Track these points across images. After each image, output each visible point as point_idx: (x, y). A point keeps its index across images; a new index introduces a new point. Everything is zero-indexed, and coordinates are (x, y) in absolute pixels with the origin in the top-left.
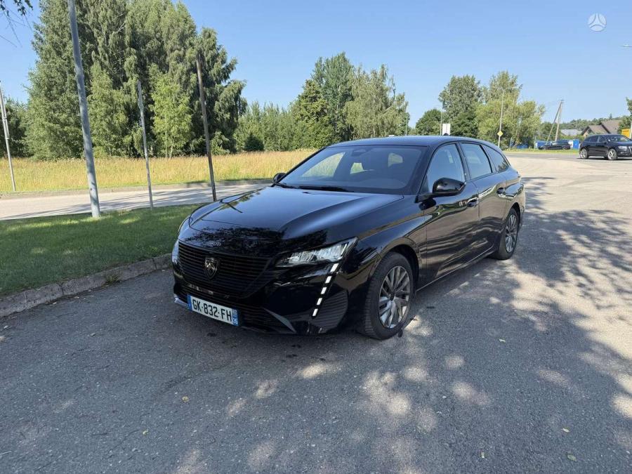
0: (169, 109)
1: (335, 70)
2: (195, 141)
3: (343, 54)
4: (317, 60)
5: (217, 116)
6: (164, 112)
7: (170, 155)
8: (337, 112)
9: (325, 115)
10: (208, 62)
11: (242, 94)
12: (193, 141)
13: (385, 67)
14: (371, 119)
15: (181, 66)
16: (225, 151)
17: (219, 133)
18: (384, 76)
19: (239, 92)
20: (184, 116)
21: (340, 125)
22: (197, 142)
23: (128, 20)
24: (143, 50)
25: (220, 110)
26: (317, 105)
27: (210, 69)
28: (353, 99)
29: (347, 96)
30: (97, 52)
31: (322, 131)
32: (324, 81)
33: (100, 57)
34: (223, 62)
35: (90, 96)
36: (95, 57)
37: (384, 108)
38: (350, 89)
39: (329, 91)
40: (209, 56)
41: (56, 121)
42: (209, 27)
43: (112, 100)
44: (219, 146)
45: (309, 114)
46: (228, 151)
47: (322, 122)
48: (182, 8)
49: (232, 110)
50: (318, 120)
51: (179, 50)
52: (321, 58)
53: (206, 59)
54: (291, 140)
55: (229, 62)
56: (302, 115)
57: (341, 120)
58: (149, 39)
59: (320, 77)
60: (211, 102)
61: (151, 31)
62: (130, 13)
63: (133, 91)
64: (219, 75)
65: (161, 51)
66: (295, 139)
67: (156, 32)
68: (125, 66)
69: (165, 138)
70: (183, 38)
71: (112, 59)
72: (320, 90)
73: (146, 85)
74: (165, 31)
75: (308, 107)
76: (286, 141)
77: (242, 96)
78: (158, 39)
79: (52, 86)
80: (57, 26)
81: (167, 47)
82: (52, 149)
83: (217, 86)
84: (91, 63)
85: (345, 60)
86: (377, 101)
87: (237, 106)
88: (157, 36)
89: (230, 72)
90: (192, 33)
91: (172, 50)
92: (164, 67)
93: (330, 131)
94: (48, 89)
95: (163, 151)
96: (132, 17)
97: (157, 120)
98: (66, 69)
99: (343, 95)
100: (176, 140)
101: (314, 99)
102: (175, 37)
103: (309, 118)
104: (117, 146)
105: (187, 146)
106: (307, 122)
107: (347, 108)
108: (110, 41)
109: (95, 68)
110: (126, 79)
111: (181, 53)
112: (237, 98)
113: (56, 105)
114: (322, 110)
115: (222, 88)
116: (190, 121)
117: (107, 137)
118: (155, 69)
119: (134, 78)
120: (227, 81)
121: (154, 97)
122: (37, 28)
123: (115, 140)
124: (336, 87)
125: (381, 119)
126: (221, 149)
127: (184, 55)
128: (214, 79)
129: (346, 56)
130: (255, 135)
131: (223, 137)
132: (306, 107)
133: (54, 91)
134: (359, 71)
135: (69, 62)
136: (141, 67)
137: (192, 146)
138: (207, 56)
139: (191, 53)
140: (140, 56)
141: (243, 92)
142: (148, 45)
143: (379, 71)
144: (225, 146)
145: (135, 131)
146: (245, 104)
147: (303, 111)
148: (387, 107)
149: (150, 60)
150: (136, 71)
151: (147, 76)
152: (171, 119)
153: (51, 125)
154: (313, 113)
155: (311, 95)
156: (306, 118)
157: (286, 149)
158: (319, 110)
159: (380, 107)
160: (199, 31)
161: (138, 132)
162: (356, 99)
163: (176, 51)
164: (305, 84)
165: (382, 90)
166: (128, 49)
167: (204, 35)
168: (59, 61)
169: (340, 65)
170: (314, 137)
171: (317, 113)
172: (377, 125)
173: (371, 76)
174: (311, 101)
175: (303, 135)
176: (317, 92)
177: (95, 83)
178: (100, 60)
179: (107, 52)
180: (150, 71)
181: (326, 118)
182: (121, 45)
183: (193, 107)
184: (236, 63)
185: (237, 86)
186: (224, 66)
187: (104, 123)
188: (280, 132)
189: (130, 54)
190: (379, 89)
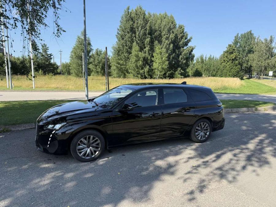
0: (159, 59)
1: (245, 39)
2: (169, 72)
3: (251, 31)
4: (236, 35)
5: (180, 61)
6: (157, 61)
7: (157, 78)
8: (244, 59)
9: (237, 60)
10: (179, 39)
11: (193, 52)
12: (168, 72)
13: (273, 37)
14: (262, 62)
15: (167, 41)
16: (181, 77)
17: (180, 69)
18: (271, 41)
19: (192, 51)
20: (164, 62)
21: (245, 65)
22: (169, 73)
23: (148, 24)
24: (153, 35)
25: (182, 59)
26: (233, 56)
27: (180, 42)
28: (253, 53)
29: (250, 51)
30: (136, 38)
31: (234, 68)
32: (239, 45)
33: (137, 40)
34: (186, 39)
35: (131, 55)
36: (135, 40)
37: (270, 57)
38: (252, 48)
39: (241, 49)
40: (180, 36)
41: (119, 64)
42: (181, 24)
43: (138, 56)
44: (179, 74)
45: (228, 60)
46: (183, 77)
47: (234, 64)
48: (172, 17)
49: (187, 59)
50: (232, 63)
51: (167, 35)
52: (238, 34)
53: (179, 38)
54: (217, 72)
55: (188, 38)
56: (224, 60)
57: (246, 63)
58: (156, 31)
59: (236, 42)
60: (178, 56)
61: (157, 28)
62: (149, 22)
63: (147, 52)
64: (183, 44)
65: (160, 36)
66: (219, 71)
67: (159, 28)
68: (145, 42)
69: (156, 71)
70: (170, 30)
71: (141, 40)
72: (235, 49)
73: (152, 49)
74: (162, 27)
75: (228, 57)
76: (215, 72)
77: (193, 53)
78: (159, 31)
79: (119, 51)
80: (124, 29)
81: (163, 34)
82: (117, 74)
83: (182, 49)
84: (133, 42)
85: (251, 34)
86: (266, 54)
87: (190, 57)
88: (159, 30)
89: (188, 43)
90: (174, 27)
91: (164, 35)
92: (160, 42)
93: (238, 68)
94: (118, 52)
95: (155, 76)
96: (150, 23)
97: (154, 64)
98: (124, 44)
99: (248, 51)
100: (161, 72)
101: (232, 53)
102: (166, 29)
103: (228, 62)
104: (138, 74)
105: (165, 74)
106: (226, 63)
107: (249, 57)
108: (141, 33)
109: (135, 44)
110: (145, 48)
111: (168, 36)
112: (190, 53)
113: (120, 58)
114: (235, 58)
115: (184, 50)
116: (168, 64)
117: (134, 70)
118: (157, 43)
119: (148, 47)
120: (187, 47)
121: (154, 55)
122: (118, 30)
123: (137, 71)
124: (245, 47)
125: (267, 63)
126: (179, 76)
127: (169, 37)
128: (181, 46)
129: (252, 32)
130: (199, 69)
131: (182, 70)
132: (227, 57)
133: (120, 53)
134: (258, 39)
135: (126, 42)
136: (152, 42)
137: (167, 74)
138: (179, 36)
139: (172, 36)
140: (152, 38)
141: (193, 51)
142: (155, 34)
143: (269, 39)
144: (181, 74)
145: (146, 68)
146: (194, 56)
147: (225, 59)
148: (272, 57)
149: (155, 39)
150: (149, 44)
151: (153, 46)
152: (159, 63)
153: (117, 65)
154: (230, 59)
155: (230, 51)
156: (226, 62)
157: (214, 76)
158: (233, 58)
159: (268, 57)
160: (177, 26)
161: (147, 68)
162: (255, 53)
163: (166, 35)
164: (228, 46)
165: (270, 48)
166: (147, 36)
167: (179, 28)
168: (122, 41)
169: (249, 36)
170: (229, 71)
171: (232, 59)
172: (265, 66)
173: (264, 41)
174: (230, 54)
175: (224, 70)
176: (234, 50)
177: (133, 50)
178: (136, 40)
179: (139, 37)
180: (155, 44)
181: (237, 62)
182: (145, 34)
183: (170, 58)
184: (192, 39)
185: (191, 48)
186: (186, 40)
187: (134, 65)
188: (212, 68)
189: (148, 37)
190: (268, 48)
